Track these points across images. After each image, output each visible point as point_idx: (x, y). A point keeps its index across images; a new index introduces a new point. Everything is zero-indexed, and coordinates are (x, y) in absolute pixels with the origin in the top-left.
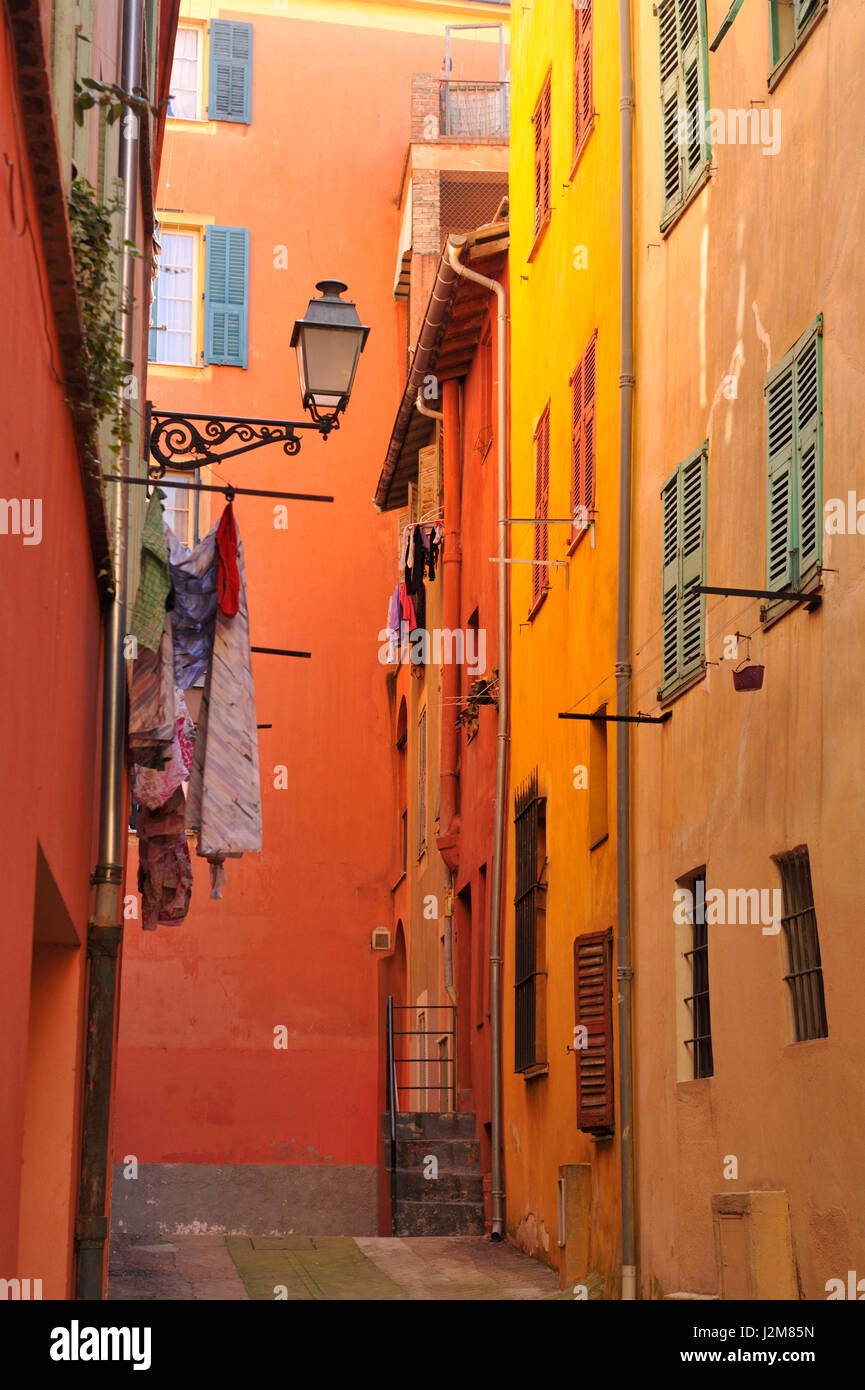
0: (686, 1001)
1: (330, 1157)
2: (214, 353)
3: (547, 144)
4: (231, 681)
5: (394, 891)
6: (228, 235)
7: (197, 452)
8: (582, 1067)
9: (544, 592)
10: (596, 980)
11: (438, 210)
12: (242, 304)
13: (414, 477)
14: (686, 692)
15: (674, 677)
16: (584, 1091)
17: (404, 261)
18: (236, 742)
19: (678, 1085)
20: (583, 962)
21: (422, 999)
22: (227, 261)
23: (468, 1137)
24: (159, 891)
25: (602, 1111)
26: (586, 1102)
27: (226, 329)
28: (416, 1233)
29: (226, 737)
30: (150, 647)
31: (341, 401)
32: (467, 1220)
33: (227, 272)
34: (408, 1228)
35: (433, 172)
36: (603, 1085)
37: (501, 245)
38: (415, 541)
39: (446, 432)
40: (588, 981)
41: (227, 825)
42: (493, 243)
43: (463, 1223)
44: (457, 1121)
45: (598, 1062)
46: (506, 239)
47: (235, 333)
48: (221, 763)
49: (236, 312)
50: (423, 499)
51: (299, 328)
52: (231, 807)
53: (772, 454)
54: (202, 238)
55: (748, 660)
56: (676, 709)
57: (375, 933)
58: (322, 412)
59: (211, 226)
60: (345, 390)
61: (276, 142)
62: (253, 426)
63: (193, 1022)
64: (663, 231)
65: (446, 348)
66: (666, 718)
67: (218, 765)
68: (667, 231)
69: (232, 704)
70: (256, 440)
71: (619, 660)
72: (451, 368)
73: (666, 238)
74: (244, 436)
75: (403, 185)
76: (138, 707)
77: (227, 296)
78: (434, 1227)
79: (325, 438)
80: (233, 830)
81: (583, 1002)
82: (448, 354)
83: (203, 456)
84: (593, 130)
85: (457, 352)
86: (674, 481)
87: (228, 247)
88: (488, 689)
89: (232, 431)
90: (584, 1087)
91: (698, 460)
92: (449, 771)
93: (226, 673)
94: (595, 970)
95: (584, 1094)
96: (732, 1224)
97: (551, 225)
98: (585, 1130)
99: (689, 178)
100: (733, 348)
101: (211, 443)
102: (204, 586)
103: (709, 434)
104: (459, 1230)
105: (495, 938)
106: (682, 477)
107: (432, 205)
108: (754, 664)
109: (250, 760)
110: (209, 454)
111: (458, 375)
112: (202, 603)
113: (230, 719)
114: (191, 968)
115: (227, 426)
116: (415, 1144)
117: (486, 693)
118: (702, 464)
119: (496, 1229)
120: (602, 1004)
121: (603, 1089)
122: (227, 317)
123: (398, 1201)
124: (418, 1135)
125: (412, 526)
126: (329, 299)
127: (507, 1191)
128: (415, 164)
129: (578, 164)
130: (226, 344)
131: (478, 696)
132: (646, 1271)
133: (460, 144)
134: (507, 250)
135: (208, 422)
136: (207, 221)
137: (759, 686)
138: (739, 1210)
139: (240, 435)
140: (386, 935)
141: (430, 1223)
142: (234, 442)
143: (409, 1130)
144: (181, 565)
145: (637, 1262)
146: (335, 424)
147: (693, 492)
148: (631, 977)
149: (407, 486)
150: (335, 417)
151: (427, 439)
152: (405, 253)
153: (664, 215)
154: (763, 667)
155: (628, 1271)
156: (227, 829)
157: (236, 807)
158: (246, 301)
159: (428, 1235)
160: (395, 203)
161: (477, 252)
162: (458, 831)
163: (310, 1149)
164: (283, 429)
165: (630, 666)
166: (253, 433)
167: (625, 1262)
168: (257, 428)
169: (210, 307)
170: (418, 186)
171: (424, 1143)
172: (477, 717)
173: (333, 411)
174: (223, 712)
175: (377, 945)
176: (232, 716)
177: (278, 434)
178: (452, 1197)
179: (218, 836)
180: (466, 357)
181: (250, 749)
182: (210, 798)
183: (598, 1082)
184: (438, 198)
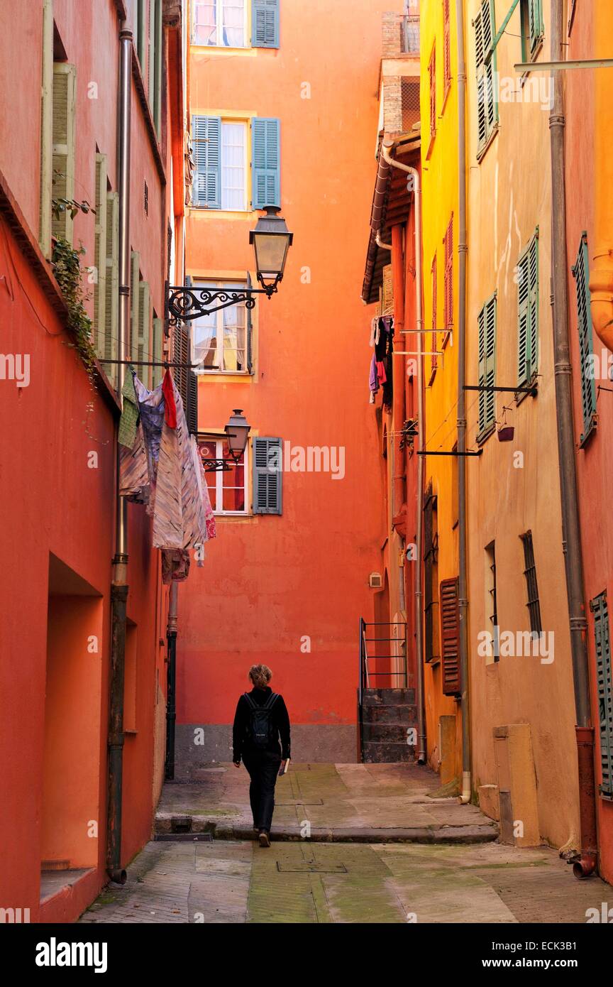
0: (491, 618)
1: (346, 719)
2: (259, 202)
3: (434, 87)
4: (168, 461)
5: (383, 549)
6: (266, 124)
7: (196, 309)
8: (445, 658)
9: (434, 369)
10: (451, 607)
11: (400, 103)
12: (276, 168)
13: (381, 283)
14: (488, 438)
15: (483, 429)
16: (447, 672)
17: (380, 136)
18: (171, 491)
19: (487, 666)
20: (445, 596)
21: (395, 620)
22: (266, 141)
23: (410, 703)
24: (170, 563)
25: (456, 683)
26: (448, 678)
27: (266, 185)
28: (376, 761)
29: (166, 489)
30: (129, 447)
31: (278, 276)
32: (407, 754)
33: (266, 149)
34: (371, 758)
35: (397, 78)
36: (456, 668)
37: (415, 145)
38: (380, 328)
39: (394, 257)
40: (448, 607)
41: (166, 533)
42: (411, 144)
43: (405, 755)
44: (404, 694)
45: (453, 655)
46: (419, 141)
47: (272, 188)
48: (163, 502)
49: (272, 175)
50: (386, 299)
51: (252, 235)
52: (168, 524)
53: (520, 303)
54: (249, 126)
55: (506, 424)
56: (484, 447)
57: (371, 576)
58: (267, 283)
59: (255, 118)
60: (279, 270)
61: (296, 60)
62: (228, 293)
63: (255, 634)
64: (478, 159)
65: (391, 206)
66: (480, 453)
67: (162, 503)
68: (481, 159)
69: (169, 473)
70: (229, 301)
71: (459, 417)
72: (397, 217)
73: (480, 163)
74: (222, 298)
75: (379, 85)
76: (126, 476)
77: (266, 164)
78: (387, 757)
79: (269, 298)
80: (169, 536)
81: (445, 619)
82: (393, 210)
83: (199, 311)
84: (450, 87)
85: (400, 208)
86: (482, 313)
87: (266, 131)
88: (414, 426)
89: (215, 296)
90: (446, 669)
91: (492, 302)
92: (399, 476)
93: (165, 457)
94: (451, 600)
95: (446, 674)
96: (502, 743)
97: (436, 139)
98: (448, 694)
99: (490, 130)
100: (507, 236)
101: (203, 304)
102: (160, 410)
103: (498, 287)
104: (402, 759)
105: (418, 581)
106: (486, 310)
107: (397, 100)
108: (509, 426)
109: (177, 502)
110: (202, 310)
111: (401, 222)
112: (160, 419)
113: (168, 480)
114: (254, 601)
115: (213, 293)
116: (377, 708)
117: (412, 428)
118: (494, 304)
119: (421, 758)
120: (455, 621)
121: (457, 670)
122: (266, 178)
123: (365, 742)
124: (379, 703)
125: (377, 318)
126: (270, 216)
127: (428, 735)
128: (384, 73)
129: (446, 100)
130: (266, 196)
131: (407, 431)
132: (475, 775)
133: (414, 58)
134: (419, 148)
135: (201, 291)
136: (253, 115)
137: (512, 439)
138: (504, 735)
139: (220, 298)
140: (379, 578)
141: (384, 754)
142: (217, 302)
143: (374, 699)
144: (144, 402)
145: (471, 770)
146: (274, 290)
147: (491, 319)
148: (467, 604)
149: (378, 289)
150: (275, 285)
151: (388, 260)
152: (381, 132)
153: (478, 150)
154: (513, 428)
155: (466, 774)
156: (166, 536)
157: (171, 525)
158: (278, 167)
159: (383, 762)
160: (375, 96)
161: (402, 150)
162: (405, 513)
163: (333, 714)
164: (245, 294)
165: (465, 420)
166: (228, 297)
167: (464, 770)
168: (230, 294)
169: (255, 172)
170: (387, 88)
171: (382, 707)
172: (412, 442)
173: (273, 282)
174: (164, 477)
175: (373, 584)
176: (168, 478)
177: (242, 297)
178: (399, 740)
179: (161, 538)
180: (404, 211)
181: (177, 496)
182: (158, 520)
183: (454, 666)
184: (400, 95)
